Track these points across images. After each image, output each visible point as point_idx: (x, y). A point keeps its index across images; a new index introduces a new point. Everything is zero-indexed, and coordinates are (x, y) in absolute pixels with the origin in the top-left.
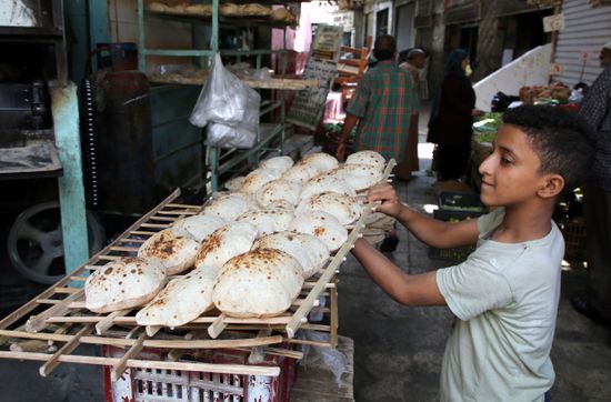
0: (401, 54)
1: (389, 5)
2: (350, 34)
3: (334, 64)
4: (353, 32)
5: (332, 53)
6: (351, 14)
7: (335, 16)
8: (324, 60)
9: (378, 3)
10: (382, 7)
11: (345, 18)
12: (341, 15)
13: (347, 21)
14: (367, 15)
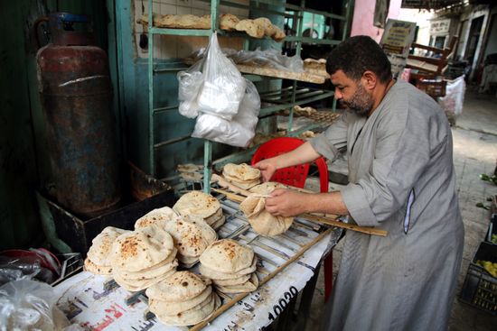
0: (488, 57)
1: (486, 13)
2: (444, 38)
3: (403, 58)
4: (447, 37)
5: (402, 48)
6: (448, 21)
7: (433, 22)
8: (393, 55)
9: (475, 12)
10: (478, 15)
11: (441, 24)
12: (439, 22)
13: (444, 27)
14: (463, 23)
